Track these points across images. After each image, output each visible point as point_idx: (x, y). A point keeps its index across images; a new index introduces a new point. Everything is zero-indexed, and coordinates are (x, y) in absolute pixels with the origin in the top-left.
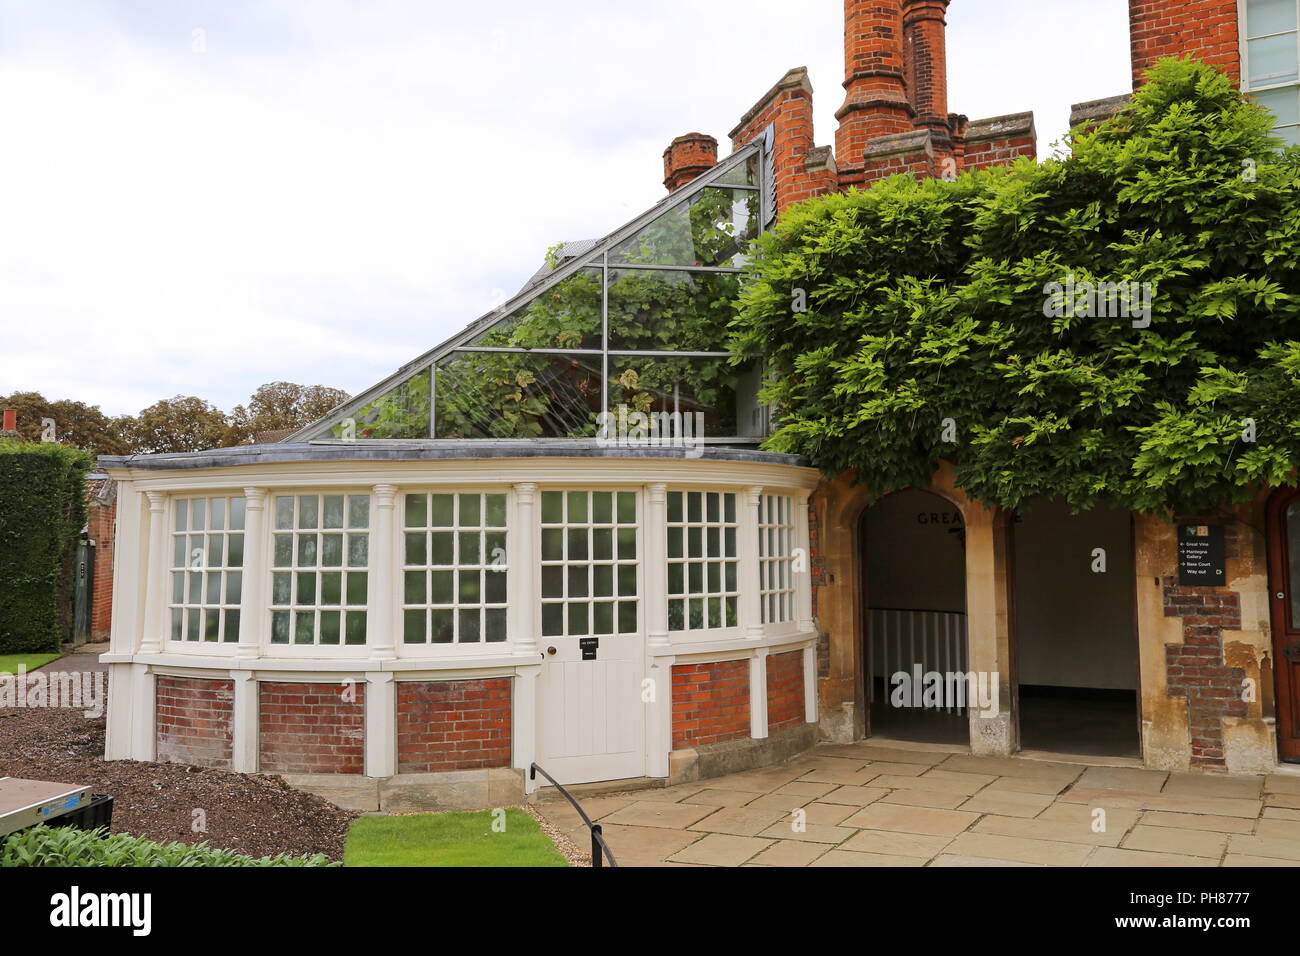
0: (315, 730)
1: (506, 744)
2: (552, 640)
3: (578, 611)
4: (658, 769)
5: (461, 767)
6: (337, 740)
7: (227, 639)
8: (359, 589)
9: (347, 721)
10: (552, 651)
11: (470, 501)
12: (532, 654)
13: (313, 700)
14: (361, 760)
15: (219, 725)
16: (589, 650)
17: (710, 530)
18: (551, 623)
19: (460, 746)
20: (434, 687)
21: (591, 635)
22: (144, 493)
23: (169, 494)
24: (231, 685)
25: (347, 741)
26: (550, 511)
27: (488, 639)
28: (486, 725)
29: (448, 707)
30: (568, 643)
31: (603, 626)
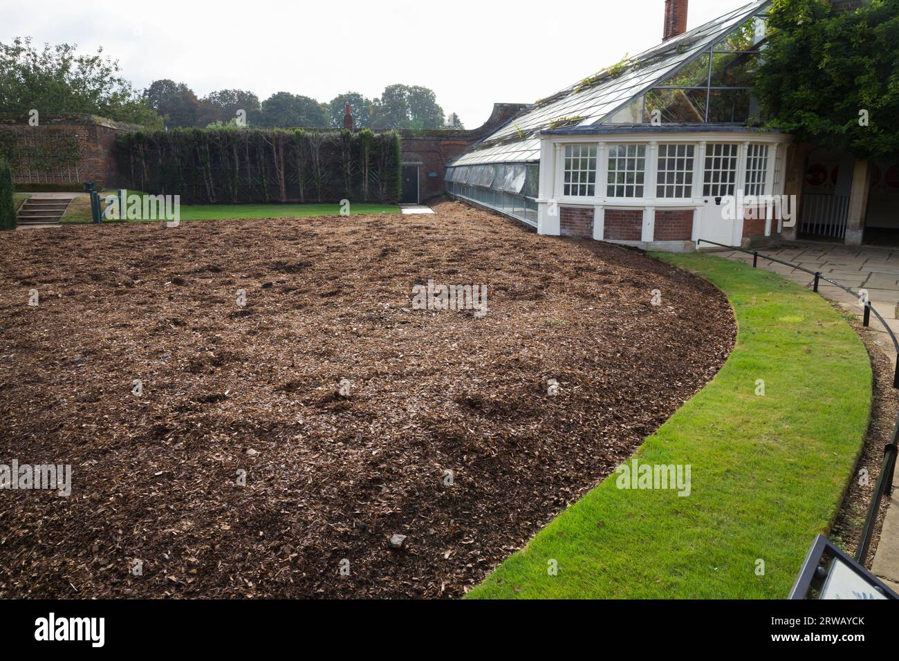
0: (624, 226)
1: (690, 233)
2: (706, 198)
3: (715, 187)
4: (738, 244)
5: (674, 240)
6: (632, 229)
7: (589, 195)
8: (641, 178)
9: (636, 223)
10: (706, 201)
11: (681, 148)
12: (701, 202)
13: (625, 216)
14: (640, 236)
15: (587, 224)
16: (718, 201)
17: (754, 159)
18: (706, 192)
19: (675, 233)
20: (666, 212)
21: (719, 196)
22: (554, 144)
23: (563, 144)
24: (593, 210)
25: (636, 230)
26: (709, 152)
27: (685, 197)
28: (684, 226)
29: (671, 219)
30: (711, 199)
31: (723, 193)
